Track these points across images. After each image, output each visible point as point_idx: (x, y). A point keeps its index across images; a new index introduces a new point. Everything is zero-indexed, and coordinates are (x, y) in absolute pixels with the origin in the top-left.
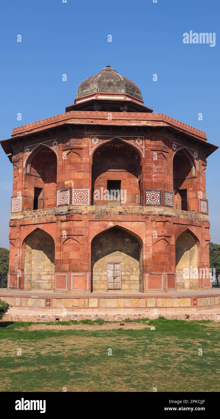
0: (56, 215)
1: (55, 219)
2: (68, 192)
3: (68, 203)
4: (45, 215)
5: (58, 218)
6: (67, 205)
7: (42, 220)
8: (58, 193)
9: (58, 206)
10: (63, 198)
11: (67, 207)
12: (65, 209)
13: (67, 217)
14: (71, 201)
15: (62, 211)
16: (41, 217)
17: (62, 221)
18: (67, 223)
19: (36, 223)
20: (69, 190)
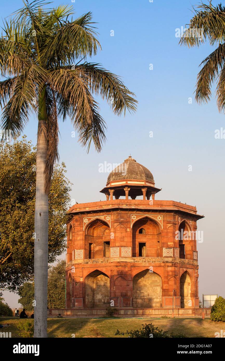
0: (163, 262)
1: (163, 264)
2: (172, 249)
3: (172, 256)
4: (155, 262)
5: (165, 264)
6: (171, 257)
7: (152, 264)
8: (164, 249)
9: (164, 257)
10: (168, 253)
11: (171, 258)
12: (170, 260)
13: (172, 264)
14: (174, 255)
15: (168, 260)
16: (151, 262)
17: (168, 266)
18: (172, 268)
19: (146, 266)
20: (173, 248)
